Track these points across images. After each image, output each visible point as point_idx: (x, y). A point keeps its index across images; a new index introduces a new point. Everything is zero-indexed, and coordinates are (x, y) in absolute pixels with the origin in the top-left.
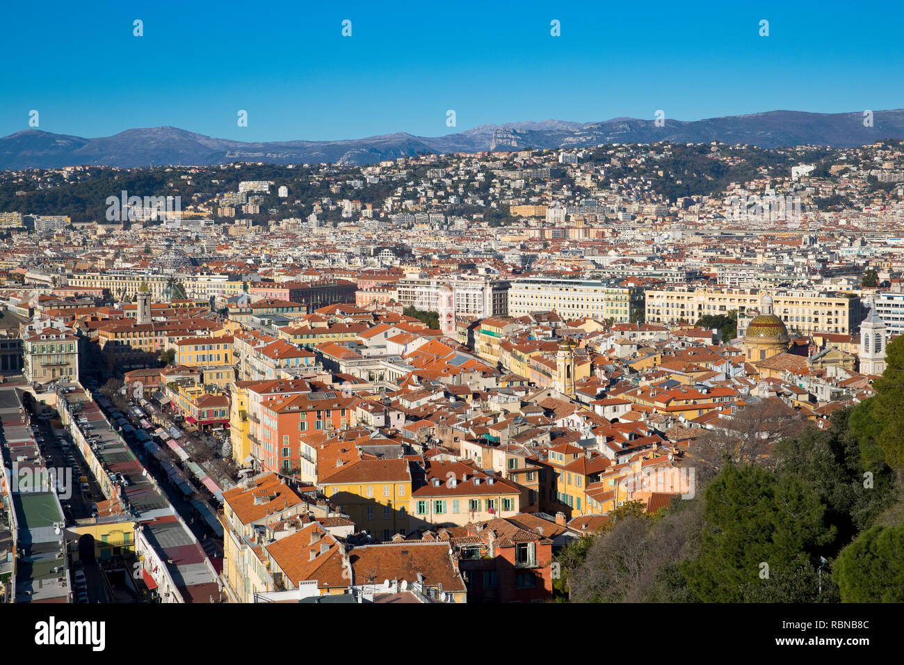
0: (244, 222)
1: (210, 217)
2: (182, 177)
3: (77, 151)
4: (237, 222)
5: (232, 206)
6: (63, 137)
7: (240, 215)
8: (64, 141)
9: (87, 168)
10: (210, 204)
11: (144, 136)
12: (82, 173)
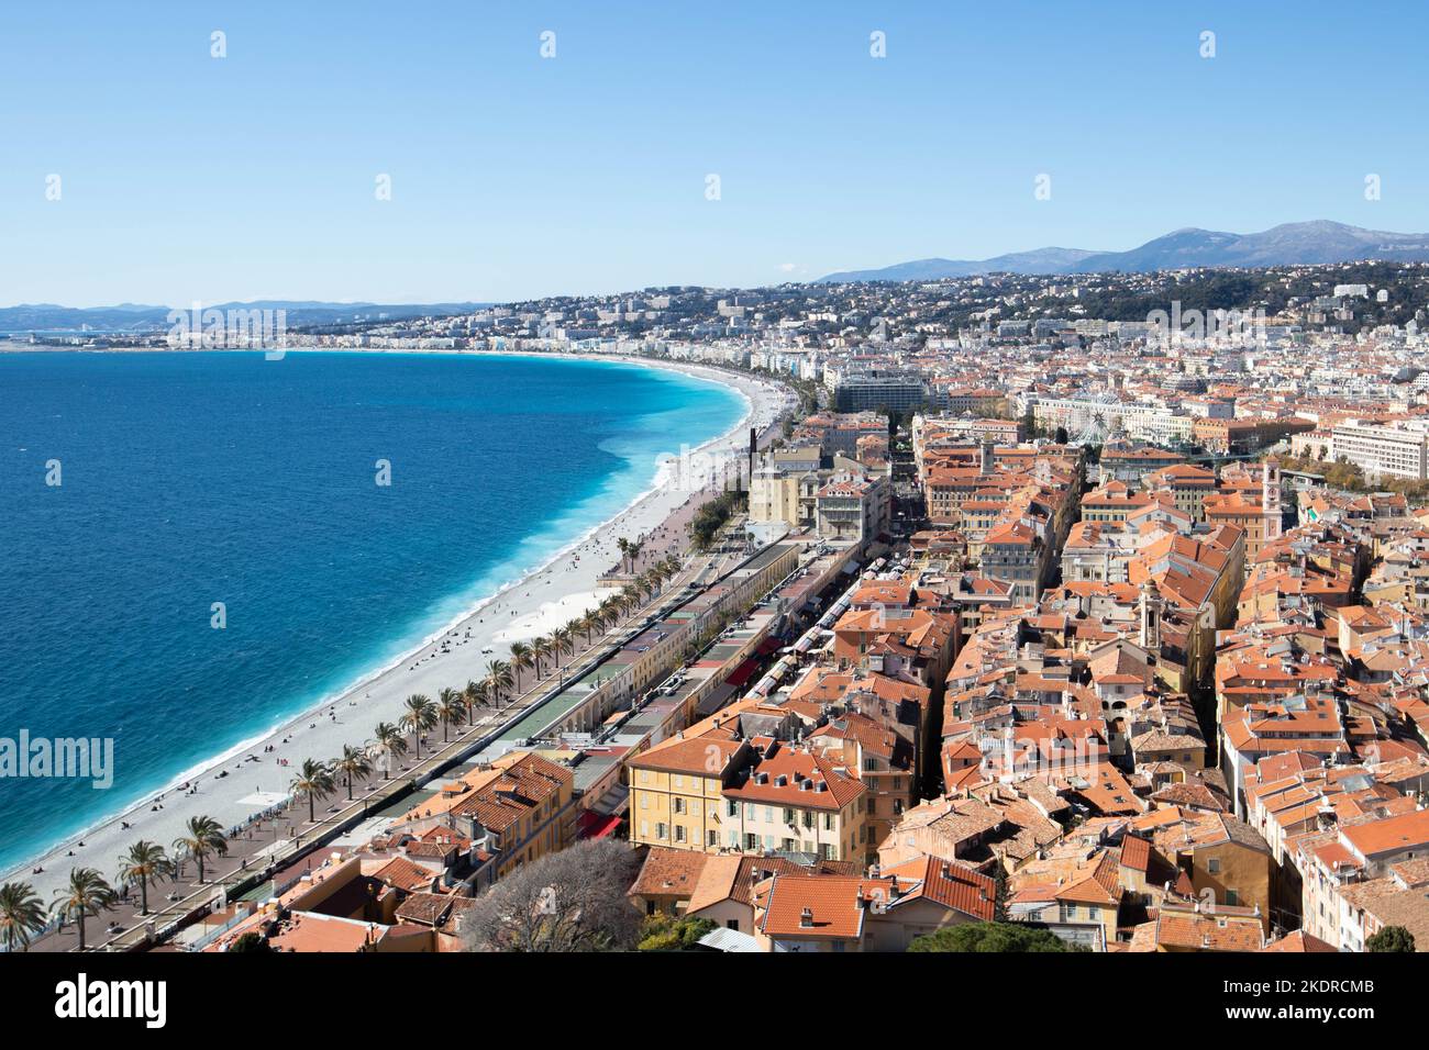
0: (1334, 329)
1: (1299, 323)
2: (1282, 280)
3: (1230, 248)
4: (1326, 329)
5: (1323, 312)
6: (1217, 234)
7: (1331, 321)
8: (1218, 239)
9: (1201, 270)
10: (1301, 310)
11: (1296, 231)
12: (1196, 276)
